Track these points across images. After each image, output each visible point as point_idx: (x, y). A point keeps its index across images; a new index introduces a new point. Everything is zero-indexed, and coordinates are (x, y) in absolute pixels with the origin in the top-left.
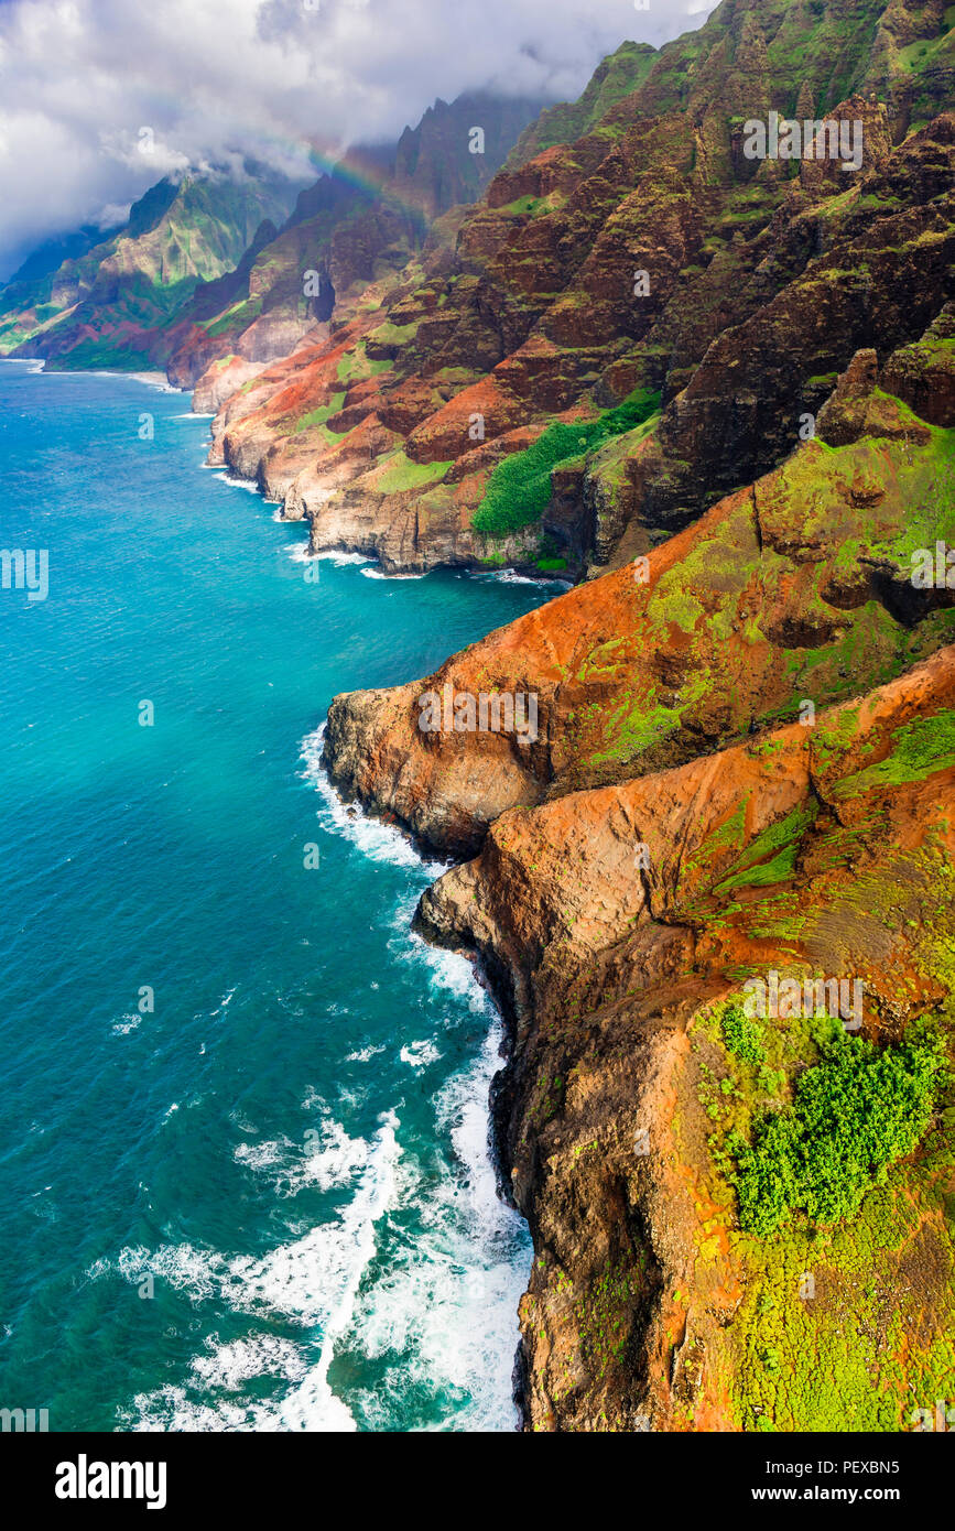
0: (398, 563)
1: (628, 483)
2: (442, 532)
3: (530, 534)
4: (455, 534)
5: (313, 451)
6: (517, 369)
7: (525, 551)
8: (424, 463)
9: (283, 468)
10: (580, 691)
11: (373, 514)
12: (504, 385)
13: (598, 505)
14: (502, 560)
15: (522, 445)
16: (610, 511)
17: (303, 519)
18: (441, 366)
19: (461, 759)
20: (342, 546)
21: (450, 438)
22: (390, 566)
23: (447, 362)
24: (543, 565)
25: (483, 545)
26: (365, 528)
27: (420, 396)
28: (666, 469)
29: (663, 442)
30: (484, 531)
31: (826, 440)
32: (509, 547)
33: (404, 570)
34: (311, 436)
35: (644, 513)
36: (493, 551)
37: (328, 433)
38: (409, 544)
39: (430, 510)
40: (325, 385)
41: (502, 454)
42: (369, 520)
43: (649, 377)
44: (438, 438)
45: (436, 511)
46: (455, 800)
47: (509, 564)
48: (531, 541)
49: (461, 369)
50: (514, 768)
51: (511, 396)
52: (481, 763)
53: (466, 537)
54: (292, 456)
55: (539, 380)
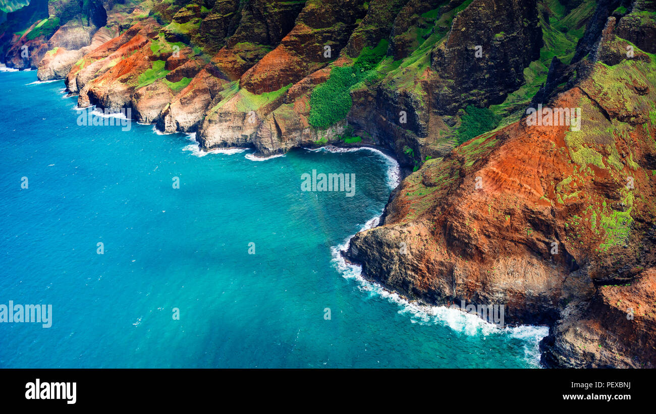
0: (271, 150)
1: (426, 94)
2: (295, 130)
3: (340, 126)
4: (301, 130)
5: (163, 93)
6: (295, 41)
7: (336, 135)
8: (259, 94)
9: (148, 105)
10: (565, 210)
11: (240, 124)
12: (290, 49)
13: (414, 106)
14: (326, 141)
15: (323, 80)
16: (422, 109)
17: (176, 132)
18: (236, 42)
19: (498, 261)
20: (224, 144)
21: (270, 79)
22: (266, 152)
23: (239, 40)
24: (348, 141)
25: (316, 134)
26: (237, 133)
27: (230, 59)
28: (444, 85)
29: (438, 71)
30: (315, 128)
31: (606, 62)
32: (329, 134)
33: (274, 153)
34: (160, 85)
35: (436, 108)
36: (322, 137)
37: (168, 82)
38: (275, 138)
39: (284, 119)
40: (147, 57)
41: (312, 85)
42: (240, 128)
43: (369, 41)
44: (264, 80)
45: (288, 119)
46: (507, 287)
47: (329, 143)
48: (340, 129)
49: (247, 43)
50: (535, 261)
51: (295, 55)
52: (510, 261)
53: (307, 131)
54: (151, 97)
55: (307, 46)
